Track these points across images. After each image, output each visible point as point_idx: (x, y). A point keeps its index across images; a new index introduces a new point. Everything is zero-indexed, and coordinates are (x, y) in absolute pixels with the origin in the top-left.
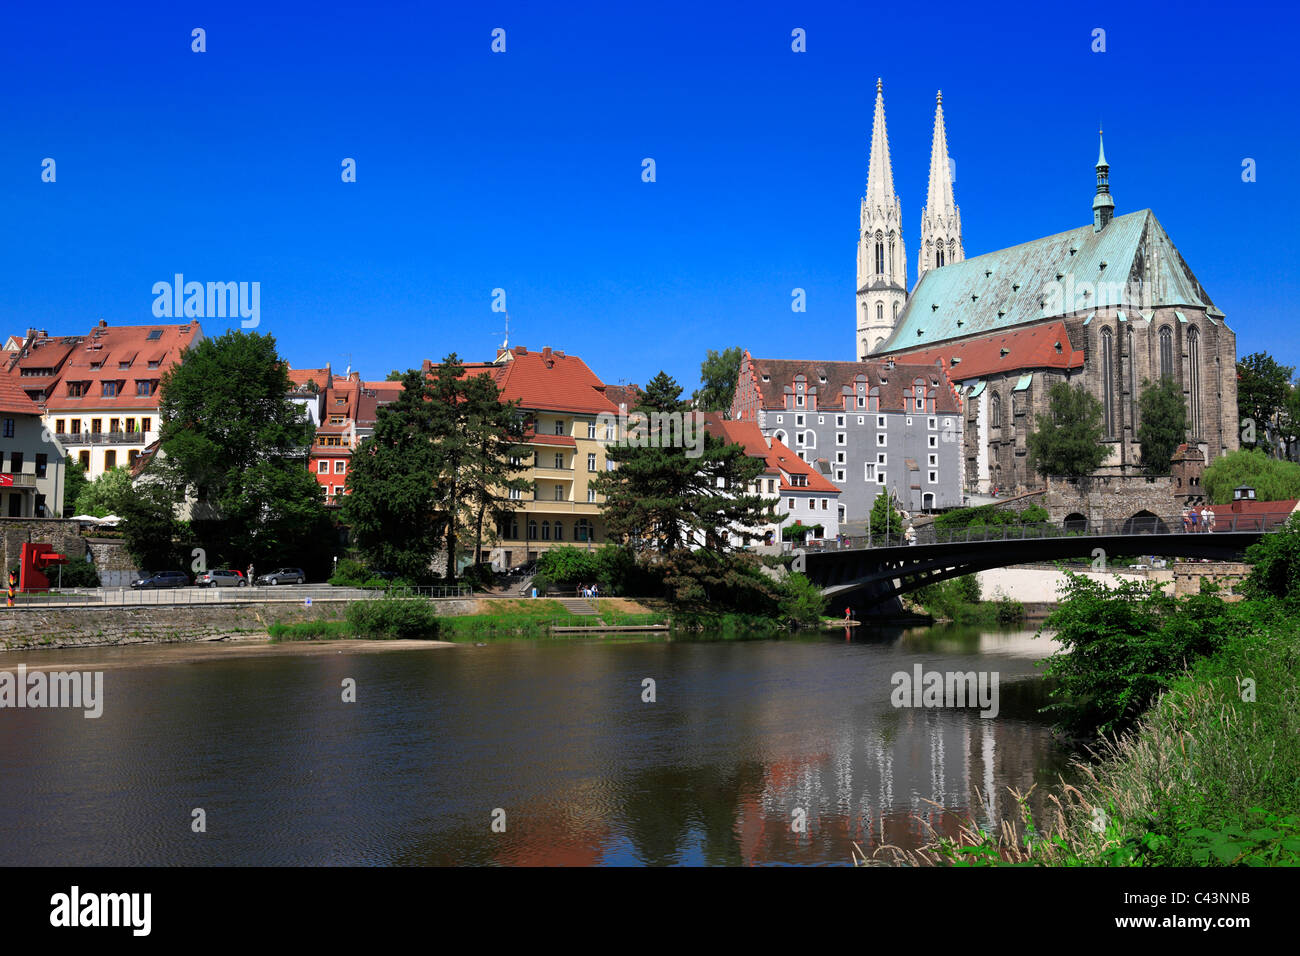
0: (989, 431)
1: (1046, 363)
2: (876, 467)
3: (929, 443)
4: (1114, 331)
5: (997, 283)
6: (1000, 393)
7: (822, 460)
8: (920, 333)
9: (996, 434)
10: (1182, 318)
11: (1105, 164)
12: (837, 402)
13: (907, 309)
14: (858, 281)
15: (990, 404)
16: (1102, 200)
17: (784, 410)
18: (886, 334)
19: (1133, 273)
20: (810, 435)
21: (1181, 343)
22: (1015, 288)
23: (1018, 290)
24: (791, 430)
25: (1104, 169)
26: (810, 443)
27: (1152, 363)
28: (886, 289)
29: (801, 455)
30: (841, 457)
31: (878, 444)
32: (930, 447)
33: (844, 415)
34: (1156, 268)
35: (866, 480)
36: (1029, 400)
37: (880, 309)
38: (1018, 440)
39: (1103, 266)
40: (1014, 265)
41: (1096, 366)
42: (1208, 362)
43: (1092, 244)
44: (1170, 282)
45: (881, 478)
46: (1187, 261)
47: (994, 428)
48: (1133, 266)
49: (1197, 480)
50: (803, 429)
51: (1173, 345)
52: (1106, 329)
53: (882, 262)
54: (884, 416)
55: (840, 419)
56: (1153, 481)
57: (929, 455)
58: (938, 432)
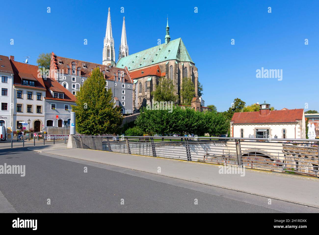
1: (155, 74)
3: (122, 92)
6: (142, 82)
10: (191, 65)
14: (103, 58)
15: (139, 86)
16: (167, 36)
17: (67, 74)
19: (178, 53)
23: (145, 59)
24: (70, 82)
26: (78, 88)
27: (183, 77)
28: (109, 60)
34: (183, 52)
36: (151, 84)
38: (148, 95)
39: (169, 51)
43: (165, 47)
44: (187, 57)
47: (140, 93)
49: (199, 108)
50: (75, 83)
51: (188, 72)
52: (172, 66)
53: (109, 54)
54: (107, 81)
57: (122, 96)
58: (126, 89)
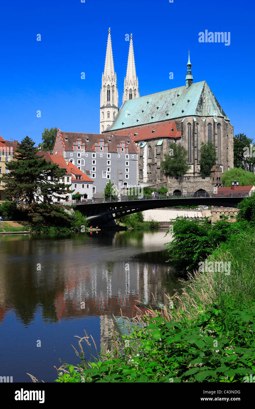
0: (147, 160)
1: (168, 136)
2: (106, 173)
3: (126, 164)
4: (192, 125)
5: (151, 106)
6: (152, 146)
7: (87, 170)
8: (123, 124)
9: (150, 161)
10: (216, 121)
11: (190, 64)
12: (93, 148)
13: (118, 115)
14: (101, 104)
15: (148, 150)
16: (189, 77)
17: (73, 151)
18: (111, 124)
19: (199, 104)
20: (82, 161)
21: (215, 130)
22: (158, 108)
23: (158, 109)
24: (76, 158)
25: (190, 65)
26: (82, 164)
27: (205, 136)
28: (111, 107)
29: (79, 168)
30: (94, 169)
31: (108, 164)
32: (126, 165)
33: (95, 153)
34: (207, 102)
35: (103, 177)
36: (162, 149)
37: (109, 114)
38: (158, 163)
39: (188, 101)
40: (157, 100)
41: (185, 137)
42: (224, 136)
43: (185, 93)
44: (212, 108)
45: (108, 177)
46: (217, 100)
47: (149, 159)
48: (199, 101)
49: (219, 178)
50: (80, 159)
51: (212, 130)
52: (189, 124)
53: (110, 97)
54: (110, 154)
55: (94, 155)
56: (204, 178)
57: (126, 168)
58: (129, 160)
